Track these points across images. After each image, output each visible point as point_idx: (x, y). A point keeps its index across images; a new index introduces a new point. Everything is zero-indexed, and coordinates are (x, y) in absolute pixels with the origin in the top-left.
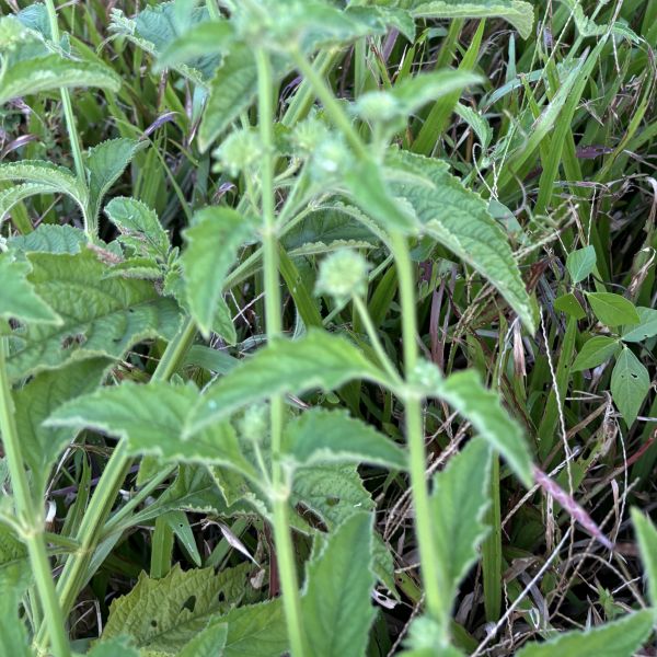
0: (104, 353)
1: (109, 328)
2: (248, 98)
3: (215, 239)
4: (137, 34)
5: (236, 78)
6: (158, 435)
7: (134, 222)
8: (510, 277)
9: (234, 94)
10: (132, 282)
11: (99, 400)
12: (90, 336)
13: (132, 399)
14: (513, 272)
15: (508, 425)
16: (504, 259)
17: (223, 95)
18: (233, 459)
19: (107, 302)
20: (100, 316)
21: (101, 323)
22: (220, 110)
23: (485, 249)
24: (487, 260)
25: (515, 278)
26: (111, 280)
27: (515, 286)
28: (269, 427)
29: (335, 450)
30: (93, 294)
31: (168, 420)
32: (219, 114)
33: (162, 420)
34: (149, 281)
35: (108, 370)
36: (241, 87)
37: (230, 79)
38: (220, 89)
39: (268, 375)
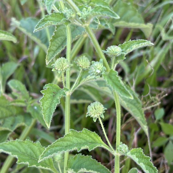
0: (8, 129)
1: (9, 121)
2: (63, 47)
3: (52, 95)
4: (20, 26)
5: (58, 40)
6: (27, 158)
7: (17, 88)
8: (141, 116)
9: (58, 45)
10: (17, 107)
11: (8, 144)
12: (3, 123)
13: (19, 145)
14: (142, 114)
15: (153, 168)
16: (139, 110)
17: (54, 45)
18: (51, 168)
19: (9, 113)
20: (6, 117)
21: (7, 119)
22: (53, 51)
23: (133, 106)
24: (133, 110)
25: (142, 117)
26: (10, 106)
27: (142, 119)
28: (64, 159)
29: (88, 169)
30: (4, 110)
31: (31, 153)
32: (53, 52)
33: (29, 153)
34: (22, 108)
35: (9, 134)
36: (60, 43)
37: (56, 40)
38: (53, 43)
39: (69, 143)
